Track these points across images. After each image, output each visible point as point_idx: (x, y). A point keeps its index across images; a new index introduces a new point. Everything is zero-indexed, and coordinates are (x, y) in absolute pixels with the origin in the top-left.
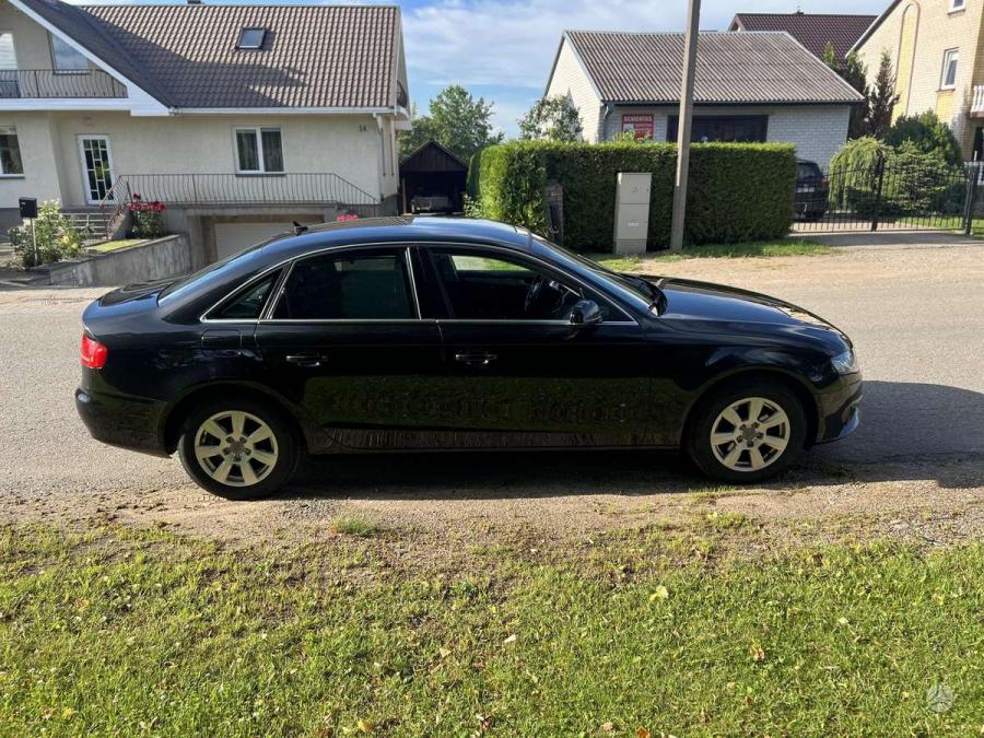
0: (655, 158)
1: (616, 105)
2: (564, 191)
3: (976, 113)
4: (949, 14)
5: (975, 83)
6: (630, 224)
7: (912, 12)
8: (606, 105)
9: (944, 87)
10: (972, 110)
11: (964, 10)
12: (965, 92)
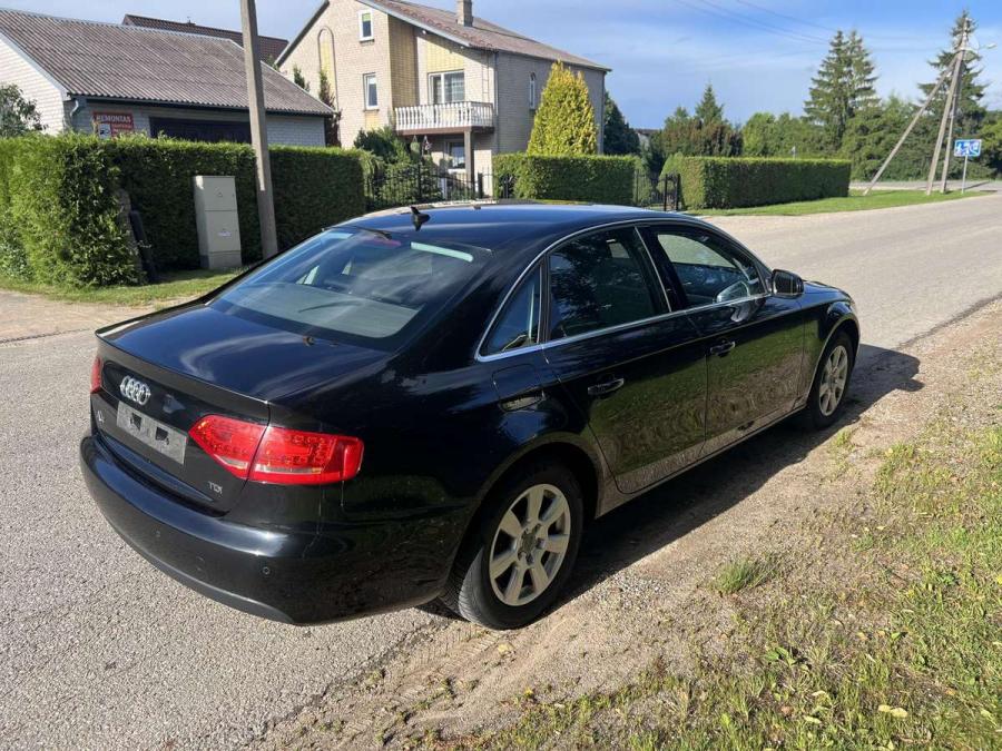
0: (233, 160)
1: (88, 101)
2: (131, 197)
3: (402, 131)
4: (361, 42)
5: (395, 105)
6: (221, 234)
7: (325, 37)
8: (73, 100)
9: (369, 108)
10: (397, 129)
11: (373, 40)
12: (389, 112)
